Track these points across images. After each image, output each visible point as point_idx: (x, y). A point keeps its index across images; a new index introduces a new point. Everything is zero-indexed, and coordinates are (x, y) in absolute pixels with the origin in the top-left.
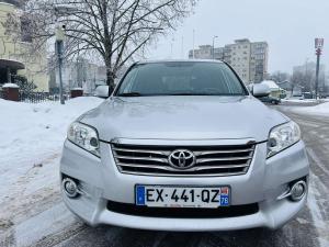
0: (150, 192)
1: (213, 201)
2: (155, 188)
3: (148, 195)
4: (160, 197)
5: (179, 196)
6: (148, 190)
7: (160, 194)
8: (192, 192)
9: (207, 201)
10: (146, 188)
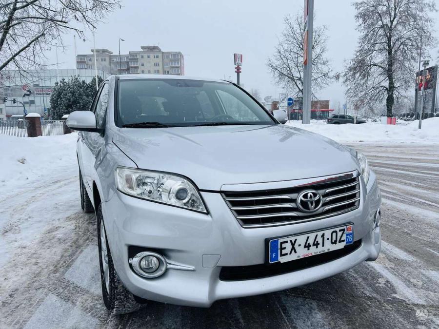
0: (284, 246)
1: (340, 241)
2: (288, 239)
3: (282, 249)
4: (293, 248)
5: (311, 244)
6: (282, 243)
7: (293, 245)
8: (323, 236)
9: (335, 243)
10: (280, 241)
